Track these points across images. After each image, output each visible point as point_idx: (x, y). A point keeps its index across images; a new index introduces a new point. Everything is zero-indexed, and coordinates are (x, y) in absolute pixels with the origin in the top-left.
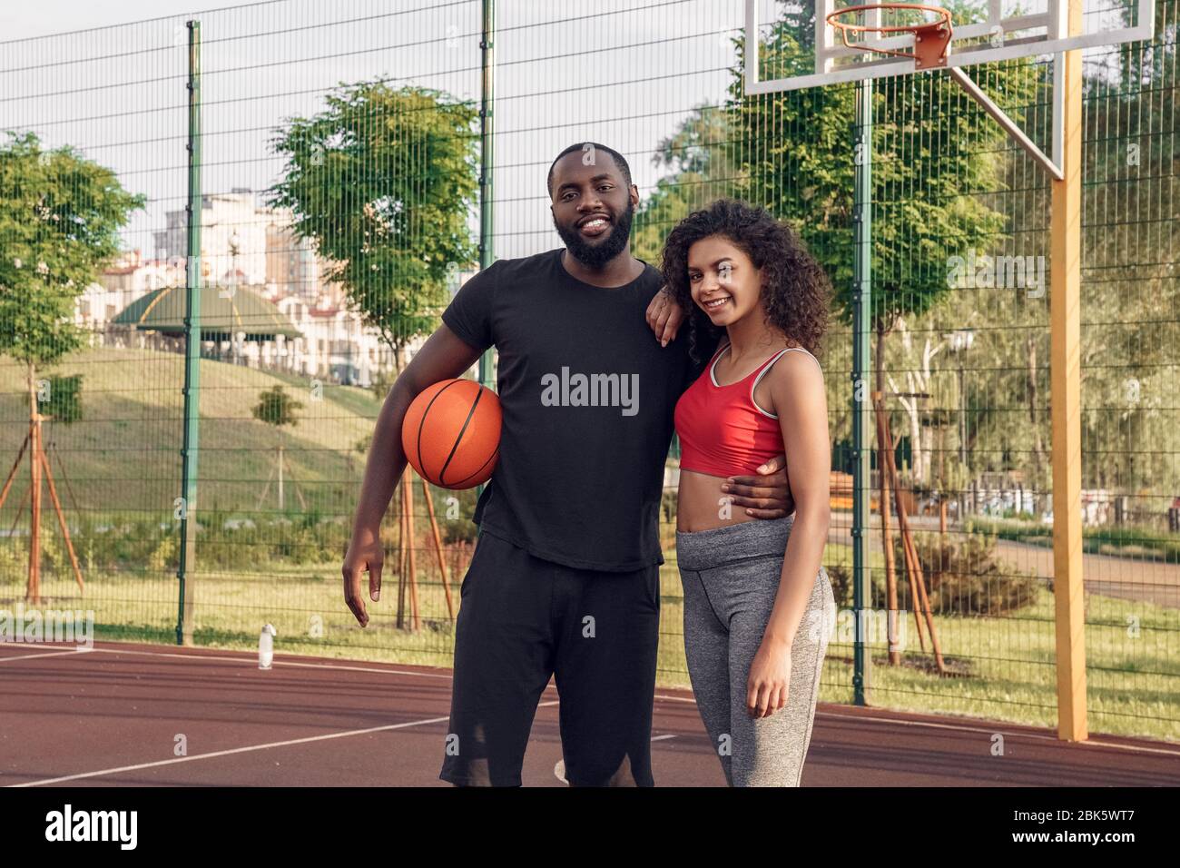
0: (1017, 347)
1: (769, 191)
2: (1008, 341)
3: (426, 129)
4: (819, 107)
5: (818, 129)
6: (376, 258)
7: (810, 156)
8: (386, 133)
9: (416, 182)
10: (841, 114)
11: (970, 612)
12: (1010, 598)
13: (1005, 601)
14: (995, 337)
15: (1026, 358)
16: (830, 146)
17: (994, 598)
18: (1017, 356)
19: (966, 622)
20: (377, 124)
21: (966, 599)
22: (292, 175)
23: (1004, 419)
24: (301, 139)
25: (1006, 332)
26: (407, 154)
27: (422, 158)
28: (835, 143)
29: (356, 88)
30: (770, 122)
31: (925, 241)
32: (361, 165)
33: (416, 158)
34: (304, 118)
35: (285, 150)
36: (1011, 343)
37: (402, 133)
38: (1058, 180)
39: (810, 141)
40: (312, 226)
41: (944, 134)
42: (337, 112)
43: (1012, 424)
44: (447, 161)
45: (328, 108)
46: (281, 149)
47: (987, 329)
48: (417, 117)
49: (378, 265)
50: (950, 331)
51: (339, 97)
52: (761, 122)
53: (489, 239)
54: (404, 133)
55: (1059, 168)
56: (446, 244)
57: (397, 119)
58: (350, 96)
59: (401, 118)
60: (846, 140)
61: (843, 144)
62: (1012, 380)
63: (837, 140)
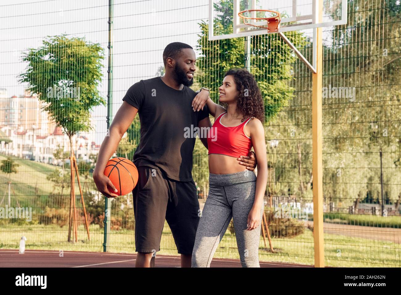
0: (294, 147)
1: (211, 78)
2: (291, 144)
3: (82, 53)
4: (229, 48)
5: (229, 56)
6: (62, 101)
7: (227, 65)
8: (67, 55)
9: (78, 73)
10: (238, 51)
11: (281, 236)
12: (295, 231)
13: (293, 232)
14: (286, 143)
15: (297, 151)
16: (234, 63)
17: (289, 231)
18: (294, 150)
19: (279, 239)
20: (63, 51)
21: (279, 232)
22: (30, 70)
23: (289, 175)
24: (33, 57)
25: (290, 141)
26: (75, 63)
27: (81, 64)
28: (235, 61)
29: (54, 38)
30: (212, 53)
31: (267, 97)
32: (57, 67)
33: (78, 64)
34: (34, 48)
35: (26, 61)
36: (292, 145)
37: (73, 55)
38: (315, 73)
39: (226, 60)
40: (37, 89)
41: (272, 59)
42: (47, 47)
43: (291, 177)
44: (90, 66)
45: (44, 46)
46: (25, 60)
47: (283, 140)
48: (79, 49)
49: (64, 103)
50: (269, 140)
51: (48, 41)
52: (209, 53)
53: (111, 92)
54: (74, 55)
55: (315, 68)
56: (90, 96)
57: (71, 49)
58: (52, 41)
59: (73, 50)
60: (239, 60)
61: (238, 62)
62: (292, 160)
63: (236, 60)
